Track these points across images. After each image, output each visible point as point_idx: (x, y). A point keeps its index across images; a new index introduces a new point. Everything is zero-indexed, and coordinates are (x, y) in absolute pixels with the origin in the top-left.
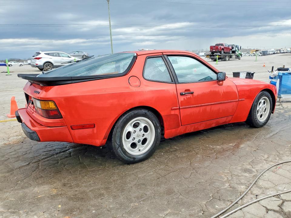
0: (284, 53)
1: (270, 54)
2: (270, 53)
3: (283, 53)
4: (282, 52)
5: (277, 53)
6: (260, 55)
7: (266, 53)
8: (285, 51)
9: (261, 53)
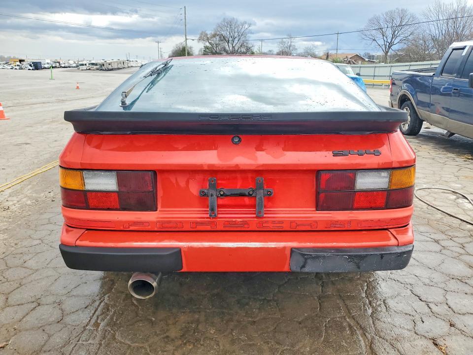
0: (67, 67)
1: (45, 68)
2: (46, 66)
3: (65, 67)
4: (63, 65)
5: (55, 67)
6: (31, 68)
7: (39, 65)
8: (67, 65)
9: (31, 65)
